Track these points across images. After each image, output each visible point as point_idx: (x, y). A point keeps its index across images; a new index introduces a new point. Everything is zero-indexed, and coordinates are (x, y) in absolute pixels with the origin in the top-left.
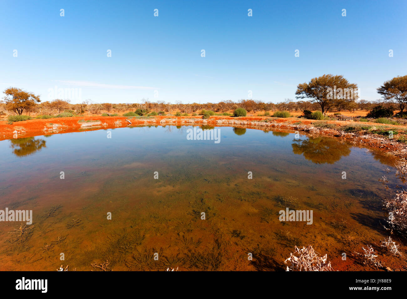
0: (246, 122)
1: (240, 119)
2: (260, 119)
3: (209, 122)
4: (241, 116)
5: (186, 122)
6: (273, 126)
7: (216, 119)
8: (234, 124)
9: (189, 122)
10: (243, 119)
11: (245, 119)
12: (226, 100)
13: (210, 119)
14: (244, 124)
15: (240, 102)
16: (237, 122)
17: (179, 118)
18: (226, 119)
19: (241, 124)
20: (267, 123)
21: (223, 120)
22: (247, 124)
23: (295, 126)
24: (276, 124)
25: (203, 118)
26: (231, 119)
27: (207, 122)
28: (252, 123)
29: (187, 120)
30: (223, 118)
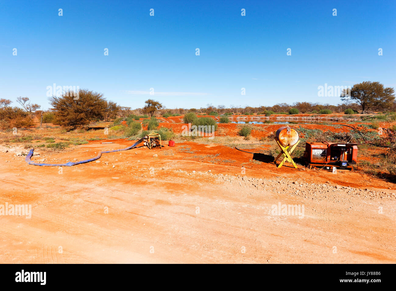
0: (298, 118)
1: (294, 116)
2: (309, 116)
3: (270, 119)
4: (294, 114)
5: (254, 119)
6: (317, 119)
7: (276, 116)
8: (289, 119)
9: (256, 119)
10: (296, 116)
11: (298, 116)
12: (281, 103)
13: (271, 116)
14: (296, 119)
15: (295, 104)
16: (291, 117)
17: (248, 116)
18: (283, 116)
19: (294, 119)
20: (313, 118)
21: (281, 117)
22: (299, 119)
23: (331, 118)
24: (319, 118)
25: (266, 116)
26: (287, 116)
27: (269, 118)
28: (302, 118)
29: (255, 117)
30: (281, 116)
